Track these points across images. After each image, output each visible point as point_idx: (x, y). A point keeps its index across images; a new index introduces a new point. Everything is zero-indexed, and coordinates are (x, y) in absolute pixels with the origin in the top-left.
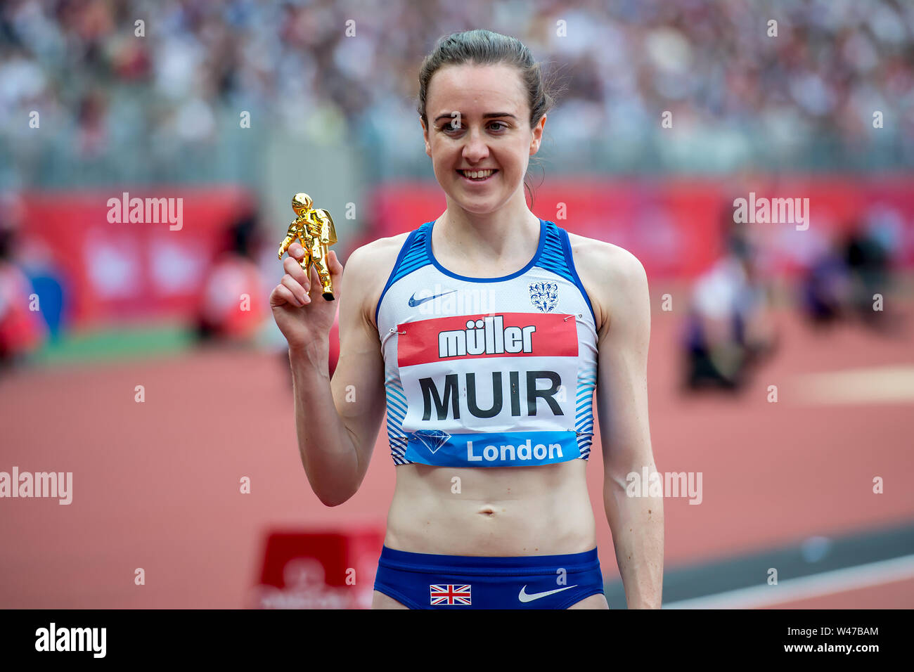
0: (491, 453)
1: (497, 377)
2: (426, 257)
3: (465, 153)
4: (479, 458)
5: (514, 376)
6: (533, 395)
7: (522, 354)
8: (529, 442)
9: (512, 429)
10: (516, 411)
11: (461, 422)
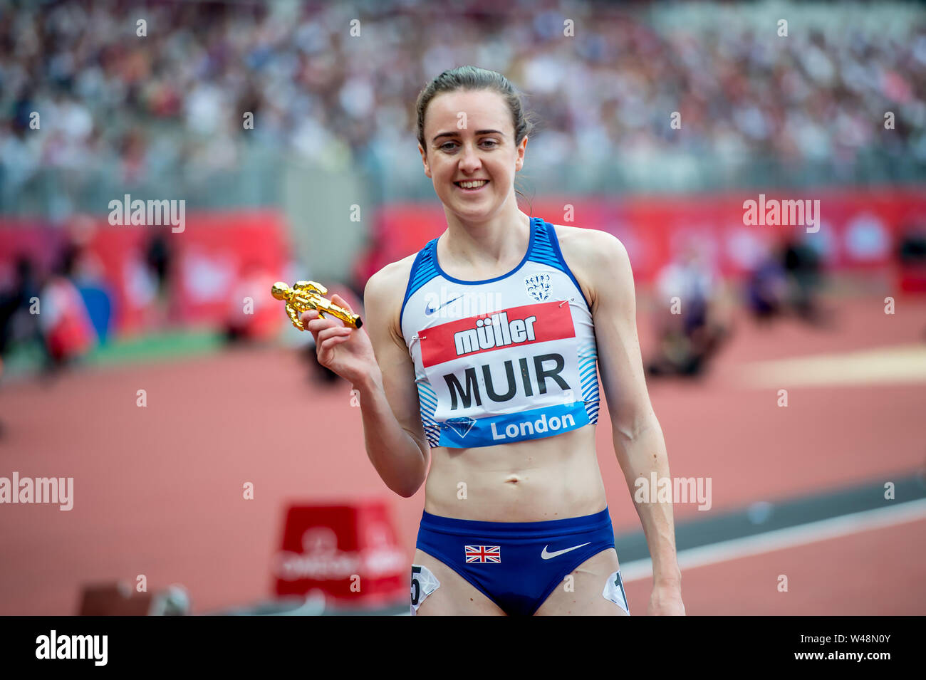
0: (512, 430)
1: (508, 365)
2: (434, 270)
3: (461, 165)
4: (503, 437)
5: (523, 362)
6: (541, 376)
7: (527, 342)
8: (543, 416)
9: (527, 408)
10: (529, 392)
11: (483, 408)
